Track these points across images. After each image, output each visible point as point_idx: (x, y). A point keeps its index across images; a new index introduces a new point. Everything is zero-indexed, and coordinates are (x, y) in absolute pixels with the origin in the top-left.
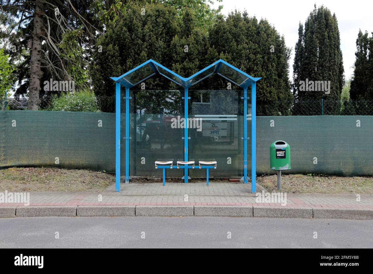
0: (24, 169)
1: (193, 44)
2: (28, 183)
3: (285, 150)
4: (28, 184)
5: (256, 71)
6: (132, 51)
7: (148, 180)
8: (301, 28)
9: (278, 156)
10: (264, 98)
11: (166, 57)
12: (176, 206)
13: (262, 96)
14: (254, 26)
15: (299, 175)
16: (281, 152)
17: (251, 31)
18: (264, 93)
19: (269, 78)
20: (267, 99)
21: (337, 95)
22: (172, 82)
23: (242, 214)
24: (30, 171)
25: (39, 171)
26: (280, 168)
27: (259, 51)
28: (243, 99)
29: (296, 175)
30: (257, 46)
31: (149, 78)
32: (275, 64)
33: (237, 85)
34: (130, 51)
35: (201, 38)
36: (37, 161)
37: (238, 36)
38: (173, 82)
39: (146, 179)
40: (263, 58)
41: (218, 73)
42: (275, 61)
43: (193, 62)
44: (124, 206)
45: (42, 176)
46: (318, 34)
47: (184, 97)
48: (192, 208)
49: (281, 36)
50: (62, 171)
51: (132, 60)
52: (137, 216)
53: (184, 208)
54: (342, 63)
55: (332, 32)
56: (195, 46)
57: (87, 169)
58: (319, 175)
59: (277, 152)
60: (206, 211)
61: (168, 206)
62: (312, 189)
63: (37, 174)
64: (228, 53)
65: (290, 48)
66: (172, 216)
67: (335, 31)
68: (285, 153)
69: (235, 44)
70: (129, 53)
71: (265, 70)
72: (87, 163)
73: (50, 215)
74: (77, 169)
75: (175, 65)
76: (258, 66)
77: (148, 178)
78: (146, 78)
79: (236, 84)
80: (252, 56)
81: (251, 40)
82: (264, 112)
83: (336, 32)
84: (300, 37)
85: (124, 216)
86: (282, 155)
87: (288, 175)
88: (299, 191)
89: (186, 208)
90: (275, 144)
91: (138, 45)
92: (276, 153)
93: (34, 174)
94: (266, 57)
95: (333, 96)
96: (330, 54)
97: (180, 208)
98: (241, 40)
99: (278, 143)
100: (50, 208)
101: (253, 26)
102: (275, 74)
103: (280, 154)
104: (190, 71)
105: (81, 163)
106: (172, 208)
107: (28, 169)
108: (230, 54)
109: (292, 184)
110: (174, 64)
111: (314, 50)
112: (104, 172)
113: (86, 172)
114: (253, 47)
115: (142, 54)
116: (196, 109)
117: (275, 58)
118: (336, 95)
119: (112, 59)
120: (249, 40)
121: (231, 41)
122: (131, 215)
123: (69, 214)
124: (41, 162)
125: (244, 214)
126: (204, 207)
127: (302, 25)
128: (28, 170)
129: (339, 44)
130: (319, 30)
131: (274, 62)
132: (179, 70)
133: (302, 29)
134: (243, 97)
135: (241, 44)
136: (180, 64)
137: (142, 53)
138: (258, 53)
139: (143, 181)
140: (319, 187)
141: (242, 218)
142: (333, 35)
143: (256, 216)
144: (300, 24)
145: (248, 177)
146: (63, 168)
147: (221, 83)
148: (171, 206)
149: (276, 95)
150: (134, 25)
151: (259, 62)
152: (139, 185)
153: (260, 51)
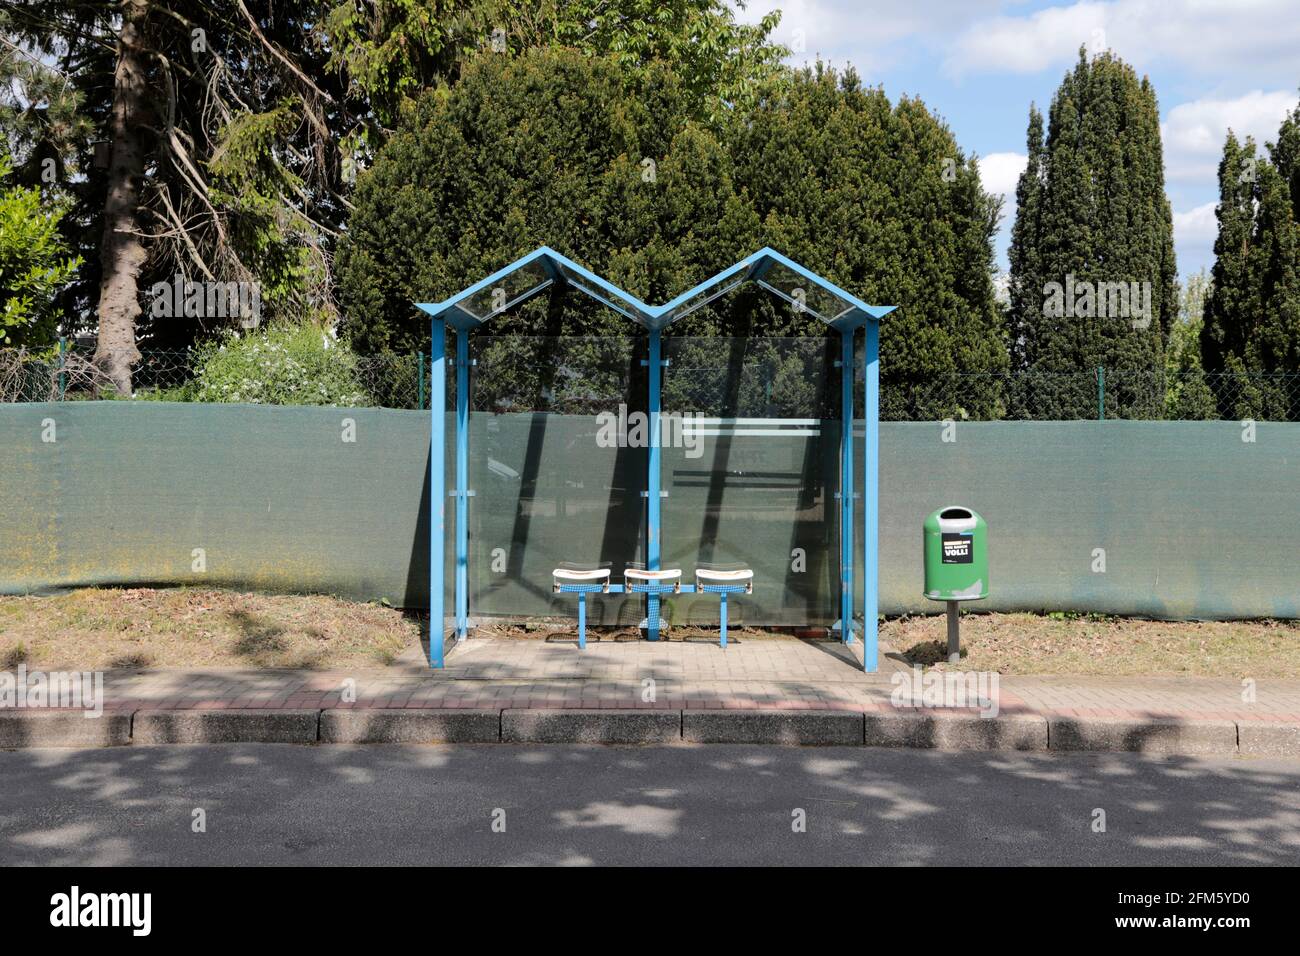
0: (125, 594)
1: (676, 183)
2: (146, 638)
3: (969, 538)
4: (144, 640)
5: (884, 273)
6: (479, 206)
7: (527, 631)
8: (1035, 123)
9: (948, 554)
10: (910, 363)
11: (587, 226)
12: (627, 712)
13: (903, 355)
14: (879, 125)
15: (1022, 616)
16: (959, 543)
17: (870, 138)
18: (909, 347)
19: (926, 296)
20: (918, 364)
21: (1154, 350)
22: (607, 311)
23: (828, 737)
24: (145, 600)
25: (175, 601)
26: (954, 592)
27: (892, 210)
28: (841, 368)
29: (1013, 617)
30: (887, 191)
31: (532, 297)
32: (948, 250)
33: (820, 321)
34: (470, 207)
35: (706, 162)
36: (166, 567)
37: (826, 159)
38: (610, 309)
39: (523, 627)
40: (908, 229)
41: (760, 282)
42: (946, 242)
43: (677, 244)
44: (465, 712)
45: (185, 617)
46: (1090, 149)
47: (647, 359)
48: (676, 717)
49: (966, 158)
50: (249, 602)
51: (479, 235)
52: (506, 742)
53: (650, 716)
54: (1171, 244)
55: (1138, 143)
56: (684, 191)
57: (327, 594)
58: (1089, 616)
59: (946, 543)
60: (719, 726)
61: (603, 712)
62: (1059, 660)
63: (170, 608)
64: (794, 214)
65: (998, 197)
66: (614, 742)
67: (1147, 140)
68: (970, 547)
69: (816, 184)
70: (468, 212)
71: (914, 270)
72: (328, 573)
73: (238, 738)
74: (294, 592)
75: (619, 252)
76: (890, 259)
77: (529, 625)
78: (523, 297)
79: (817, 315)
80: (870, 225)
81: (869, 172)
82: (908, 408)
83: (1151, 143)
84: (1031, 157)
85: (467, 741)
86: (962, 553)
87: (988, 614)
88: (1015, 668)
89: (657, 717)
90: (938, 517)
91: (496, 187)
92: (943, 546)
93: (161, 609)
94: (917, 229)
95: (1137, 355)
96: (1130, 215)
97: (638, 716)
98: (836, 173)
99: (947, 515)
100: (239, 717)
101: (874, 124)
102: (945, 283)
103: (955, 548)
104: (666, 272)
105: (309, 574)
106: (613, 717)
107: (135, 593)
108: (801, 218)
109: (995, 645)
110: (616, 251)
111: (1078, 202)
112: (384, 605)
113: (326, 603)
114: (876, 195)
115: (509, 218)
116: (687, 398)
117: (948, 230)
118: (1148, 349)
119: (413, 233)
120: (863, 171)
121: (804, 175)
122: (487, 738)
123: (297, 734)
124: (180, 571)
125: (836, 737)
126: (714, 716)
127: (1039, 117)
128: (136, 596)
129: (1159, 181)
130: (1092, 134)
131: (943, 245)
132: (632, 270)
133: (1040, 129)
134: (841, 360)
135: (836, 184)
136: (635, 250)
137: (511, 214)
138: (892, 212)
139: (510, 633)
140: (1081, 653)
141: (829, 748)
142: (1140, 152)
143: (873, 741)
144: (1033, 111)
145: (855, 622)
146: (250, 590)
147: (769, 312)
148: (610, 712)
149: (948, 352)
150: (484, 122)
151: (892, 245)
152: (499, 648)
153: (900, 206)
